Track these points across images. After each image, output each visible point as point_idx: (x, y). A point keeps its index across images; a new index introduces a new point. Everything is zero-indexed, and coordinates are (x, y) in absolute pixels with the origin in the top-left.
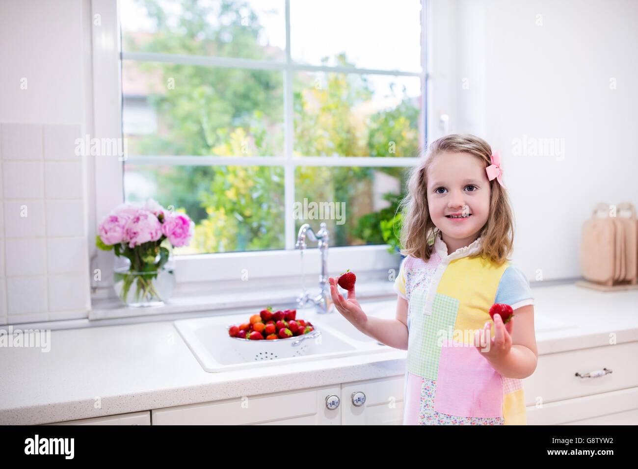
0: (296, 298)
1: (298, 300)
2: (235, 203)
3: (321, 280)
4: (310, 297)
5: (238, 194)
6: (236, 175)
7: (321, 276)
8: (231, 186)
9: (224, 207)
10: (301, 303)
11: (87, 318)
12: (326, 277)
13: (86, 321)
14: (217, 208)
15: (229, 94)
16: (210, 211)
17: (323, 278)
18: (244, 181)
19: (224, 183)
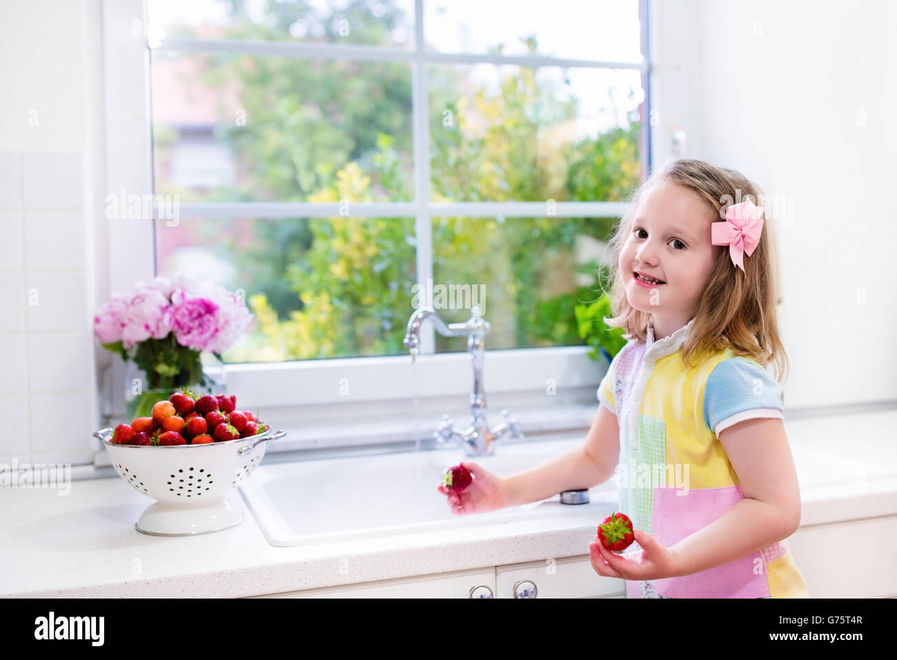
0: (432, 431)
1: (436, 435)
2: (345, 284)
3: (472, 402)
4: (455, 430)
5: (351, 269)
6: (346, 239)
7: (473, 396)
8: (340, 256)
9: (329, 291)
10: (441, 440)
11: (92, 463)
12: (480, 396)
13: (90, 470)
14: (317, 293)
15: (344, 119)
16: (306, 298)
17: (476, 399)
18: (360, 248)
19: (328, 252)
